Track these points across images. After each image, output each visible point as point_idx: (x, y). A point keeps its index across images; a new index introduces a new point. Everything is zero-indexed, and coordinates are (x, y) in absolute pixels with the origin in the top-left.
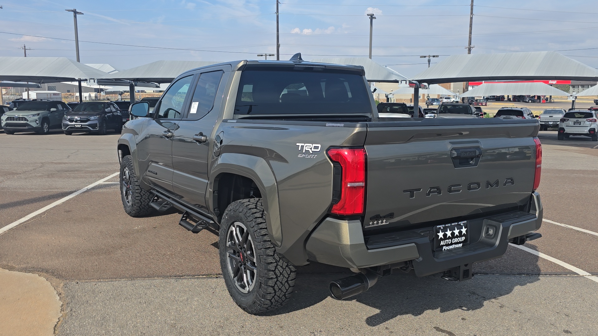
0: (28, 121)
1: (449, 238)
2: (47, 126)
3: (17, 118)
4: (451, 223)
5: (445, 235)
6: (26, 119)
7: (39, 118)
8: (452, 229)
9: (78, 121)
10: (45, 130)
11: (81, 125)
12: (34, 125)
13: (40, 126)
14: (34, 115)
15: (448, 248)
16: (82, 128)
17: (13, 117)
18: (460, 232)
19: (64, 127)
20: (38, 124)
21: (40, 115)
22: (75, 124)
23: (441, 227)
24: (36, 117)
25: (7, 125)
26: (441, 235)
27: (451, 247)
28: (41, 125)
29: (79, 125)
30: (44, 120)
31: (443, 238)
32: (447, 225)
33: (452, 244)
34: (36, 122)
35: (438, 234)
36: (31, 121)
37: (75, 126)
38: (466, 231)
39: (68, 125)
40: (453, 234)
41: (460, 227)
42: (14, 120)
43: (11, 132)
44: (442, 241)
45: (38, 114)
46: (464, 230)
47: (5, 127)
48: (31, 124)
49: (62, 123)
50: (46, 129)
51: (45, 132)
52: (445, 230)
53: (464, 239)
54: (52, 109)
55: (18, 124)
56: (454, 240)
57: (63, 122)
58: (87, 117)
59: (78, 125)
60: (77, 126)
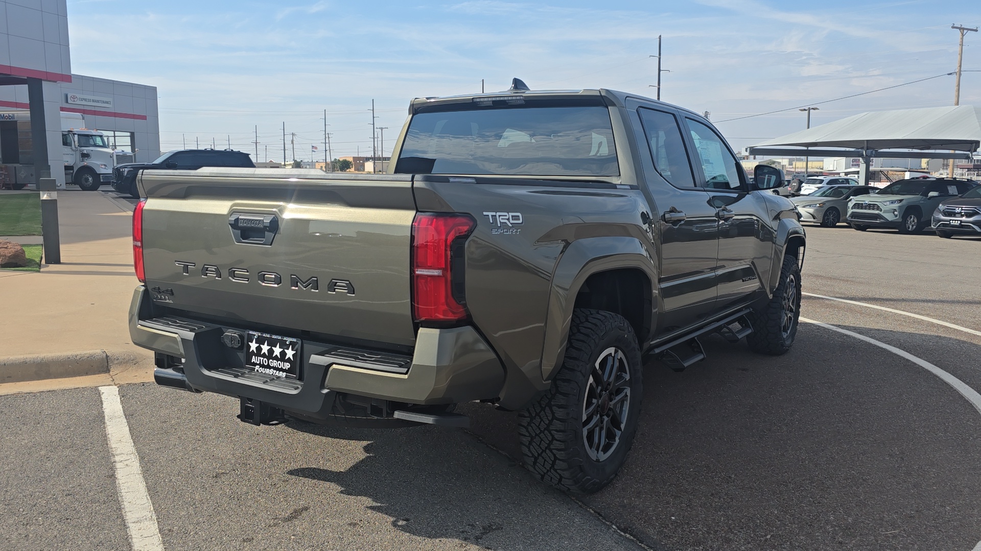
0: (881, 211)
1: (264, 356)
2: (916, 221)
3: (867, 206)
4: (272, 333)
5: (259, 349)
6: (878, 208)
7: (899, 206)
8: (272, 343)
9: (957, 215)
10: (911, 227)
11: (960, 221)
12: (890, 217)
13: (900, 220)
14: (893, 202)
15: (261, 370)
16: (961, 226)
17: (862, 204)
18: (283, 354)
19: (934, 224)
20: (896, 216)
21: (903, 202)
22: (951, 220)
23: (257, 334)
24: (896, 206)
25: (854, 215)
26: (253, 346)
27: (267, 371)
28: (903, 217)
29: (958, 221)
30: (909, 210)
31: (255, 352)
32: (264, 335)
33: (269, 367)
34: (894, 213)
35: (250, 343)
36: (885, 212)
37: (950, 223)
38: (293, 355)
39: (940, 220)
40: (271, 351)
41: (284, 345)
42: (862, 208)
43: (862, 228)
44: (254, 357)
45: (901, 201)
46: (290, 353)
47: (849, 219)
48: (886, 216)
49: (932, 217)
50: (913, 226)
51: (910, 230)
52: (260, 341)
53: (289, 367)
54: (932, 194)
55: (867, 215)
56: (271, 362)
57: (934, 215)
58: (975, 208)
59: (955, 220)
60: (953, 223)
